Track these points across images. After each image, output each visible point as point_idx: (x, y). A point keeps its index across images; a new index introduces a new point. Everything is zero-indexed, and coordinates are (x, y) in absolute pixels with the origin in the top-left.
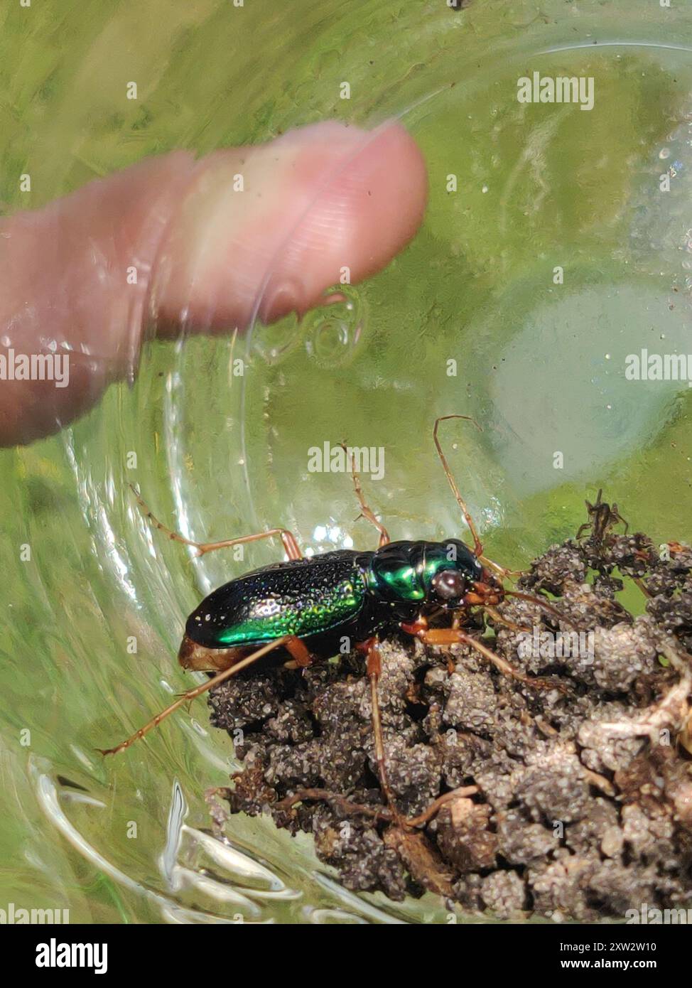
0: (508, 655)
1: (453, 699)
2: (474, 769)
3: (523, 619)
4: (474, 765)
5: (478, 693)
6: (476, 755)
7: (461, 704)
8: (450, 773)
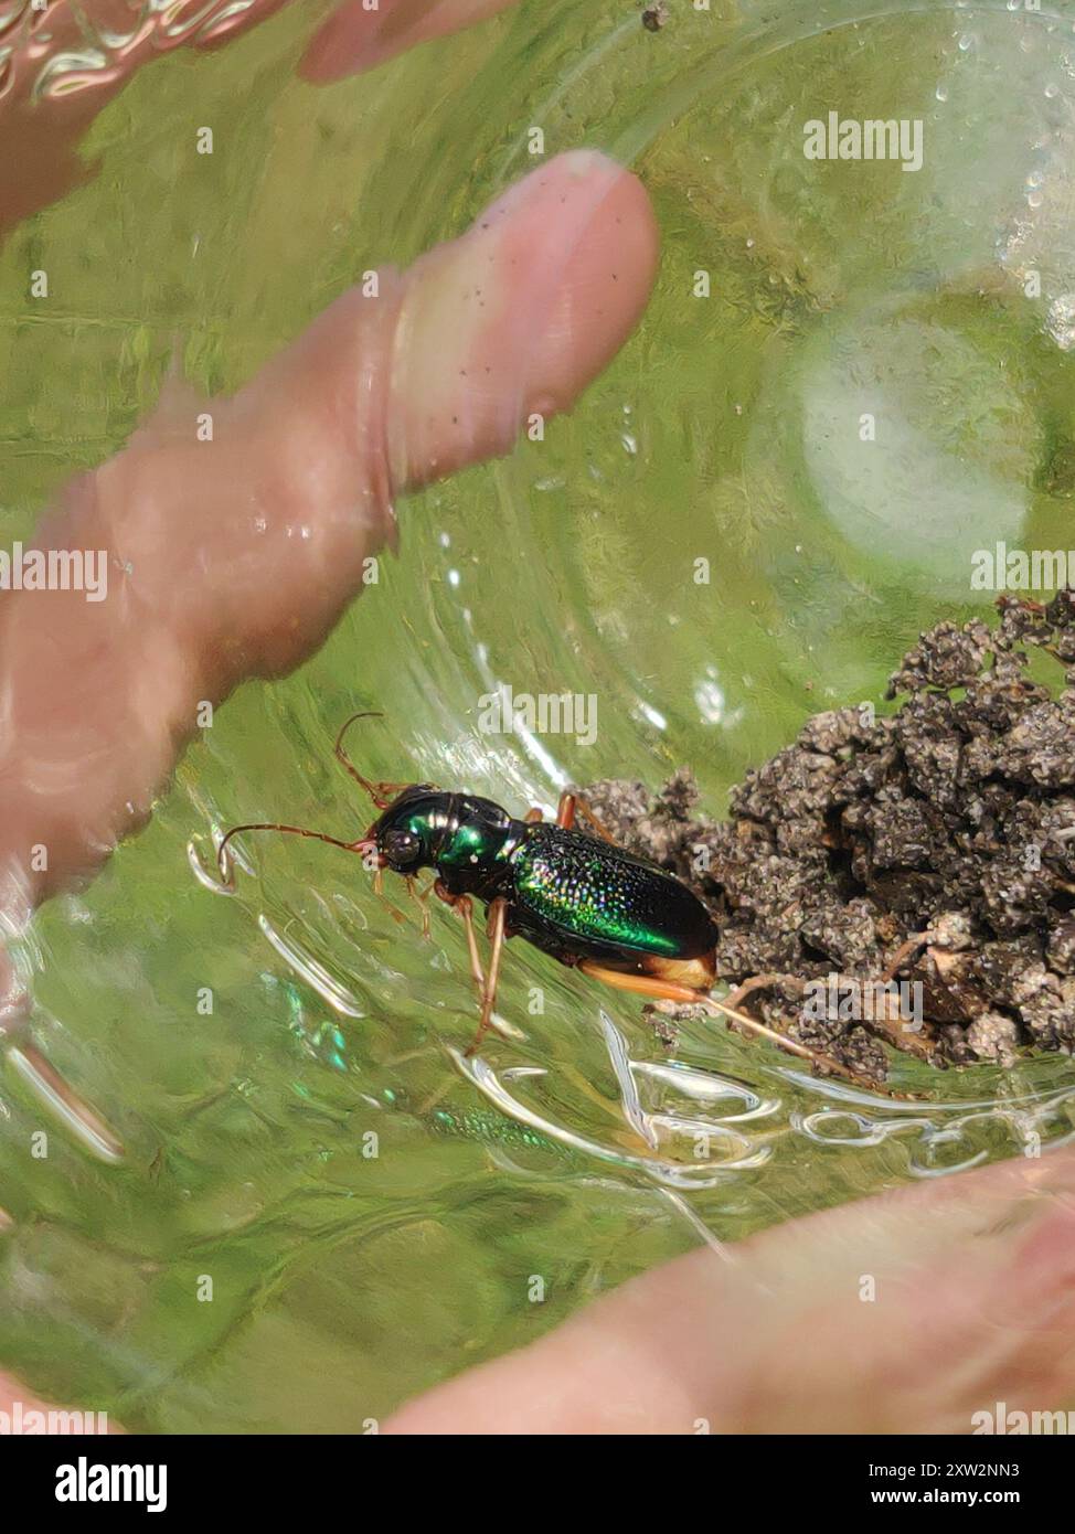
0: (924, 769)
1: (879, 839)
2: (927, 908)
3: (925, 725)
4: (926, 903)
5: (905, 825)
6: (925, 892)
7: (890, 842)
8: (903, 918)
